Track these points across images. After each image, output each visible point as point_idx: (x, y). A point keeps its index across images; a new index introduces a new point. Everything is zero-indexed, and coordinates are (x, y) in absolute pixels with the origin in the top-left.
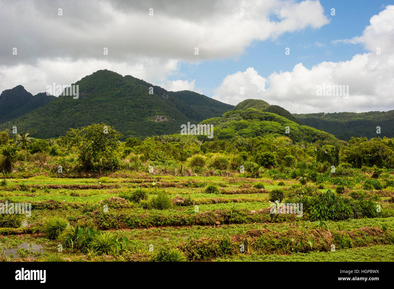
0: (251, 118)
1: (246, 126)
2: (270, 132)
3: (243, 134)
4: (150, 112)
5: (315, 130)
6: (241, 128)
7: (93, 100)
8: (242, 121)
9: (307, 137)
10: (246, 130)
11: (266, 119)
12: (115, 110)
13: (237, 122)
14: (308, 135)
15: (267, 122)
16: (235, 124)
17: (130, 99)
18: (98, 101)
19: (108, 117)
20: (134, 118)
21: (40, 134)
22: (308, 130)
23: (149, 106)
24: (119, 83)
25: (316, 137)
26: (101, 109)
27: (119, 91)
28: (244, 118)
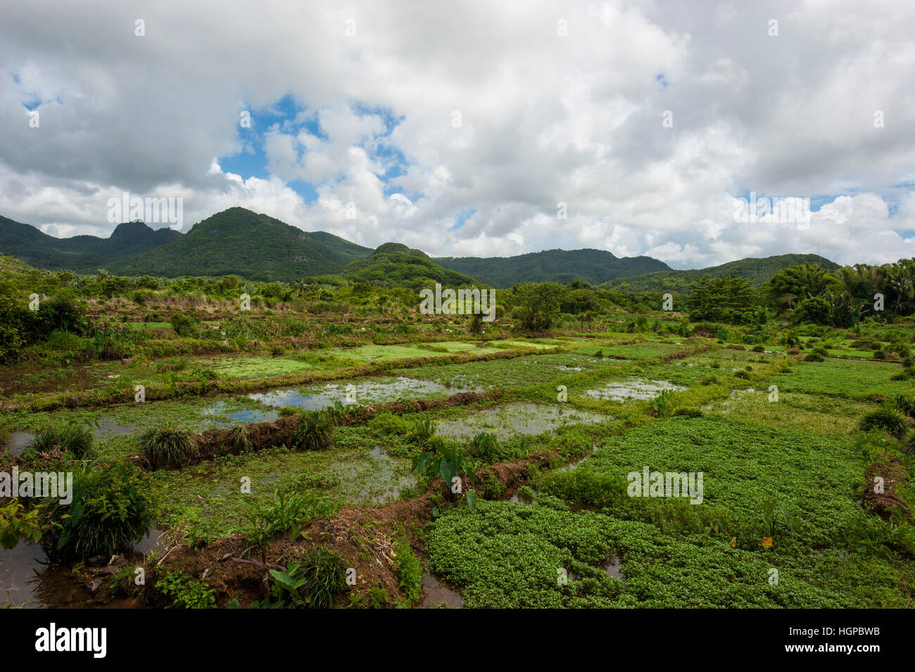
0: (399, 261)
1: (395, 269)
2: (419, 275)
3: (393, 276)
4: (289, 252)
5: (460, 274)
6: (390, 271)
7: (226, 238)
8: (391, 264)
9: (451, 280)
10: (394, 273)
11: (413, 262)
12: (251, 249)
13: (386, 265)
14: (453, 278)
15: (414, 266)
16: (385, 267)
17: (268, 238)
18: (233, 240)
19: (244, 255)
20: (272, 258)
21: (168, 272)
22: (453, 274)
23: (288, 246)
24: (254, 222)
25: (460, 281)
26: (235, 247)
27: (254, 230)
28: (392, 261)
